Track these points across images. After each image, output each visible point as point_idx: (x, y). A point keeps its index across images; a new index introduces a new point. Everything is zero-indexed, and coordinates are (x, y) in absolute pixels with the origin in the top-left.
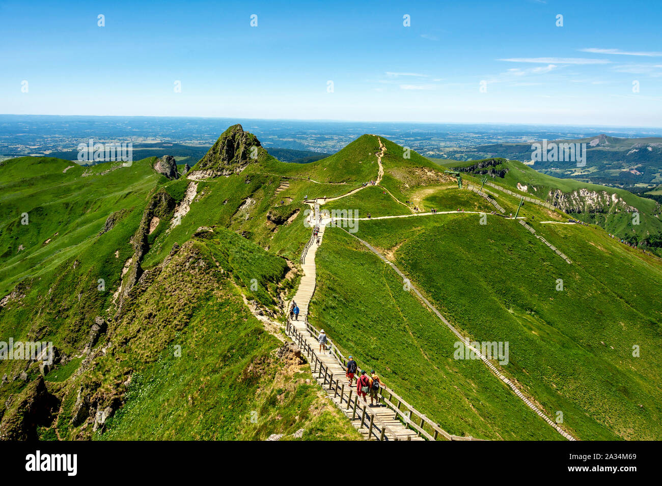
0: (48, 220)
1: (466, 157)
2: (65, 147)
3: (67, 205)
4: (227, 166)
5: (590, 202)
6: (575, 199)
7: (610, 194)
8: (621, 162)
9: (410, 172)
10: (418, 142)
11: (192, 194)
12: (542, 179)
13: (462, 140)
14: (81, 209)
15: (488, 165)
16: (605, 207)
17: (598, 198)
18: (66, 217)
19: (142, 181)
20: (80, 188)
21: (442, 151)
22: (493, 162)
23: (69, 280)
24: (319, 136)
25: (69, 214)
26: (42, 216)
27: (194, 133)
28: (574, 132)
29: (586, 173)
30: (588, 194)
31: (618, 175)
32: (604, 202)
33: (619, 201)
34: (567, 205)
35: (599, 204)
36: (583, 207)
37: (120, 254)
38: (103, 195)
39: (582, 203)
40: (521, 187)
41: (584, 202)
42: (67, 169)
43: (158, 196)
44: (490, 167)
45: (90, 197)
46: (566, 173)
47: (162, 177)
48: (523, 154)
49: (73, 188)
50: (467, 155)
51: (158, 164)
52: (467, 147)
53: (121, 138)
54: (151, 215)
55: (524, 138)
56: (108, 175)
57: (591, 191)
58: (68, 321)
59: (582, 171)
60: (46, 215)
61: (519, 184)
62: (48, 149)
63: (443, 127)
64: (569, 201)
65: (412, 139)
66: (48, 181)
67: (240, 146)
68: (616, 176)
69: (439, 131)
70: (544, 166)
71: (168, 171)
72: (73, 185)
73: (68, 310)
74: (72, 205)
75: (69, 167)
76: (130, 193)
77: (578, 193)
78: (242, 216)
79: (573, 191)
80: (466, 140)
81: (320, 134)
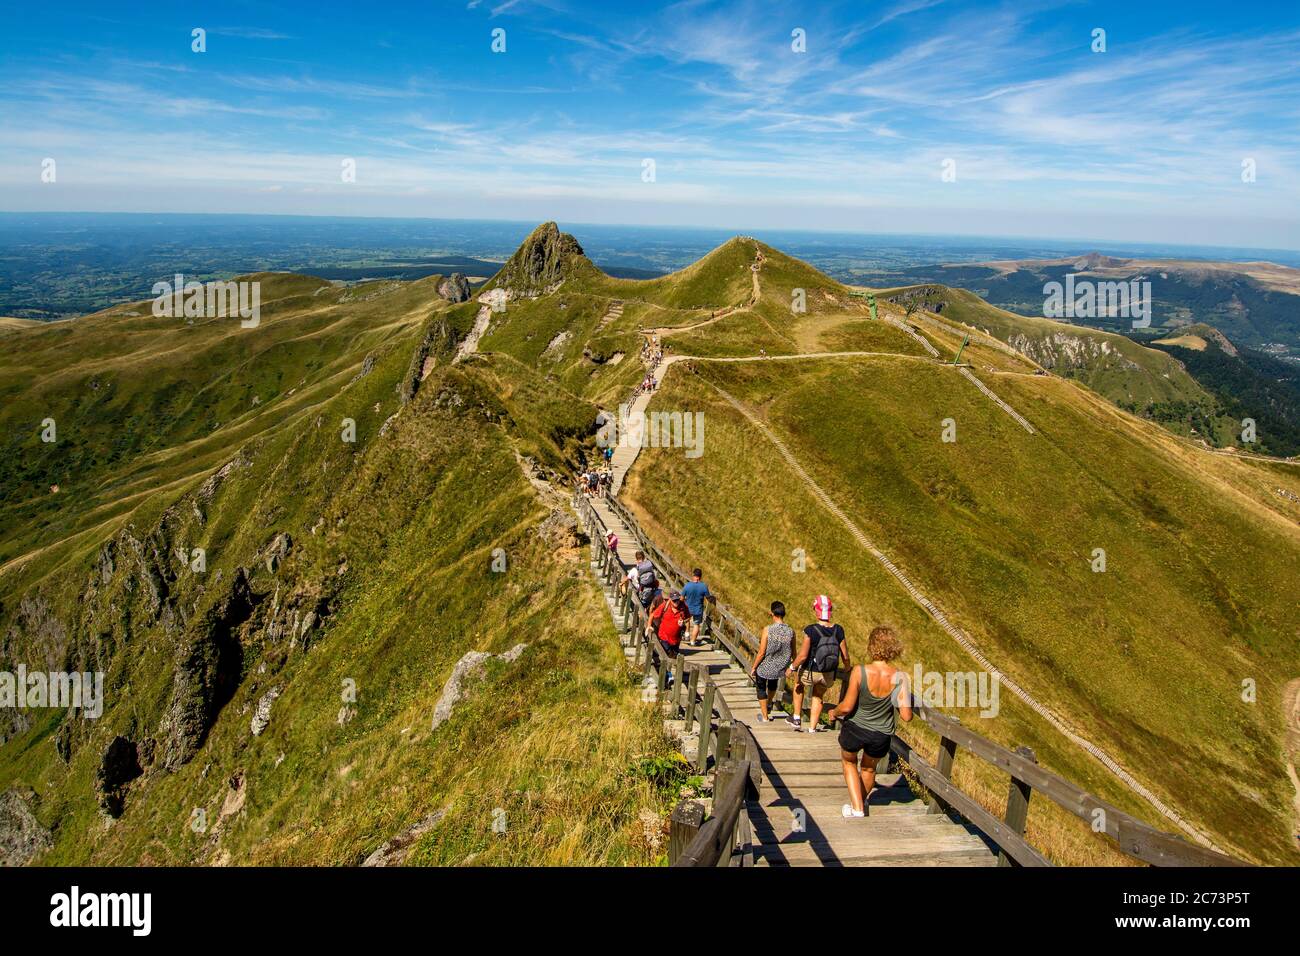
4: (534, 284)
5: (1069, 352)
6: (1047, 349)
7: (1099, 342)
11: (482, 324)
12: (998, 318)
13: (883, 258)
14: (338, 347)
15: (919, 294)
16: (1091, 361)
17: (1080, 347)
18: (318, 358)
20: (336, 319)
22: (926, 290)
23: (312, 441)
24: (674, 250)
25: (322, 354)
30: (1065, 340)
32: (1090, 353)
33: (1112, 351)
35: (1082, 355)
36: (1058, 360)
37: (382, 407)
39: (1056, 354)
41: (1059, 353)
42: (319, 290)
43: (436, 326)
44: (921, 299)
49: (328, 317)
51: (445, 285)
54: (426, 352)
56: (375, 300)
57: (1071, 336)
58: (309, 499)
65: (809, 256)
67: (553, 254)
71: (458, 296)
73: (309, 484)
74: (325, 342)
75: (323, 288)
76: (404, 326)
77: (1052, 339)
78: (552, 357)
79: (1044, 336)
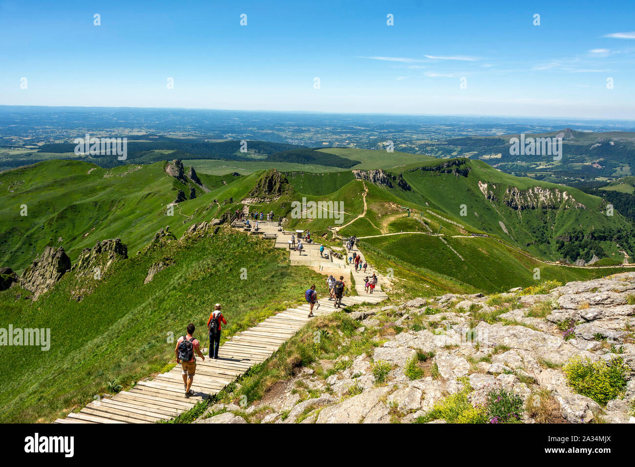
0: (81, 216)
1: (437, 150)
2: (56, 138)
3: (96, 203)
4: (268, 196)
5: (543, 199)
6: (530, 196)
7: (561, 192)
8: (584, 156)
9: (382, 205)
10: (391, 134)
12: (501, 178)
13: (434, 132)
14: (107, 207)
15: (452, 165)
16: (557, 204)
17: (550, 195)
18: (96, 213)
19: (156, 183)
20: (104, 188)
21: (413, 144)
22: (457, 162)
24: (296, 128)
25: (98, 211)
26: (76, 213)
27: (177, 125)
28: (542, 125)
29: (550, 167)
30: (541, 191)
31: (581, 169)
32: (556, 199)
33: (569, 198)
34: (522, 201)
35: (551, 200)
36: (537, 203)
38: (125, 195)
39: (536, 200)
40: (482, 184)
41: (537, 199)
42: (91, 171)
44: (454, 168)
45: (115, 196)
46: (532, 166)
47: (175, 180)
48: (491, 147)
49: (98, 188)
50: (438, 148)
51: (169, 167)
52: (438, 140)
53: (108, 130)
55: (494, 131)
56: (127, 177)
57: (545, 189)
59: (547, 164)
60: (79, 212)
61: (480, 182)
62: (41, 141)
63: (416, 118)
64: (524, 198)
65: (386, 131)
66: (76, 182)
67: (277, 183)
68: (579, 170)
69: (412, 123)
70: (511, 159)
71: (177, 174)
72: (98, 186)
74: (100, 204)
75: (92, 169)
76: (150, 194)
77: (533, 190)
79: (528, 188)
80: (437, 133)
81: (298, 126)
